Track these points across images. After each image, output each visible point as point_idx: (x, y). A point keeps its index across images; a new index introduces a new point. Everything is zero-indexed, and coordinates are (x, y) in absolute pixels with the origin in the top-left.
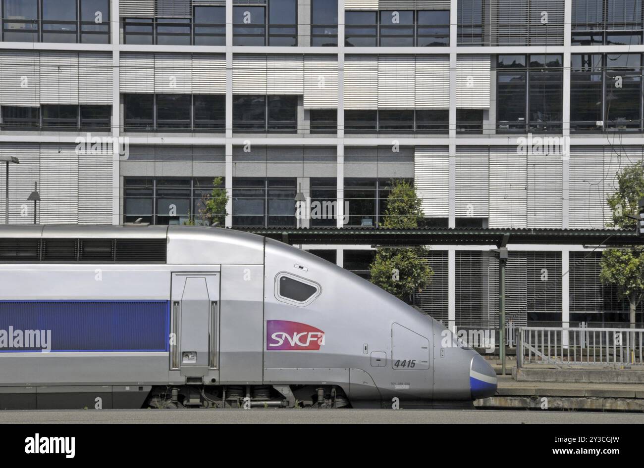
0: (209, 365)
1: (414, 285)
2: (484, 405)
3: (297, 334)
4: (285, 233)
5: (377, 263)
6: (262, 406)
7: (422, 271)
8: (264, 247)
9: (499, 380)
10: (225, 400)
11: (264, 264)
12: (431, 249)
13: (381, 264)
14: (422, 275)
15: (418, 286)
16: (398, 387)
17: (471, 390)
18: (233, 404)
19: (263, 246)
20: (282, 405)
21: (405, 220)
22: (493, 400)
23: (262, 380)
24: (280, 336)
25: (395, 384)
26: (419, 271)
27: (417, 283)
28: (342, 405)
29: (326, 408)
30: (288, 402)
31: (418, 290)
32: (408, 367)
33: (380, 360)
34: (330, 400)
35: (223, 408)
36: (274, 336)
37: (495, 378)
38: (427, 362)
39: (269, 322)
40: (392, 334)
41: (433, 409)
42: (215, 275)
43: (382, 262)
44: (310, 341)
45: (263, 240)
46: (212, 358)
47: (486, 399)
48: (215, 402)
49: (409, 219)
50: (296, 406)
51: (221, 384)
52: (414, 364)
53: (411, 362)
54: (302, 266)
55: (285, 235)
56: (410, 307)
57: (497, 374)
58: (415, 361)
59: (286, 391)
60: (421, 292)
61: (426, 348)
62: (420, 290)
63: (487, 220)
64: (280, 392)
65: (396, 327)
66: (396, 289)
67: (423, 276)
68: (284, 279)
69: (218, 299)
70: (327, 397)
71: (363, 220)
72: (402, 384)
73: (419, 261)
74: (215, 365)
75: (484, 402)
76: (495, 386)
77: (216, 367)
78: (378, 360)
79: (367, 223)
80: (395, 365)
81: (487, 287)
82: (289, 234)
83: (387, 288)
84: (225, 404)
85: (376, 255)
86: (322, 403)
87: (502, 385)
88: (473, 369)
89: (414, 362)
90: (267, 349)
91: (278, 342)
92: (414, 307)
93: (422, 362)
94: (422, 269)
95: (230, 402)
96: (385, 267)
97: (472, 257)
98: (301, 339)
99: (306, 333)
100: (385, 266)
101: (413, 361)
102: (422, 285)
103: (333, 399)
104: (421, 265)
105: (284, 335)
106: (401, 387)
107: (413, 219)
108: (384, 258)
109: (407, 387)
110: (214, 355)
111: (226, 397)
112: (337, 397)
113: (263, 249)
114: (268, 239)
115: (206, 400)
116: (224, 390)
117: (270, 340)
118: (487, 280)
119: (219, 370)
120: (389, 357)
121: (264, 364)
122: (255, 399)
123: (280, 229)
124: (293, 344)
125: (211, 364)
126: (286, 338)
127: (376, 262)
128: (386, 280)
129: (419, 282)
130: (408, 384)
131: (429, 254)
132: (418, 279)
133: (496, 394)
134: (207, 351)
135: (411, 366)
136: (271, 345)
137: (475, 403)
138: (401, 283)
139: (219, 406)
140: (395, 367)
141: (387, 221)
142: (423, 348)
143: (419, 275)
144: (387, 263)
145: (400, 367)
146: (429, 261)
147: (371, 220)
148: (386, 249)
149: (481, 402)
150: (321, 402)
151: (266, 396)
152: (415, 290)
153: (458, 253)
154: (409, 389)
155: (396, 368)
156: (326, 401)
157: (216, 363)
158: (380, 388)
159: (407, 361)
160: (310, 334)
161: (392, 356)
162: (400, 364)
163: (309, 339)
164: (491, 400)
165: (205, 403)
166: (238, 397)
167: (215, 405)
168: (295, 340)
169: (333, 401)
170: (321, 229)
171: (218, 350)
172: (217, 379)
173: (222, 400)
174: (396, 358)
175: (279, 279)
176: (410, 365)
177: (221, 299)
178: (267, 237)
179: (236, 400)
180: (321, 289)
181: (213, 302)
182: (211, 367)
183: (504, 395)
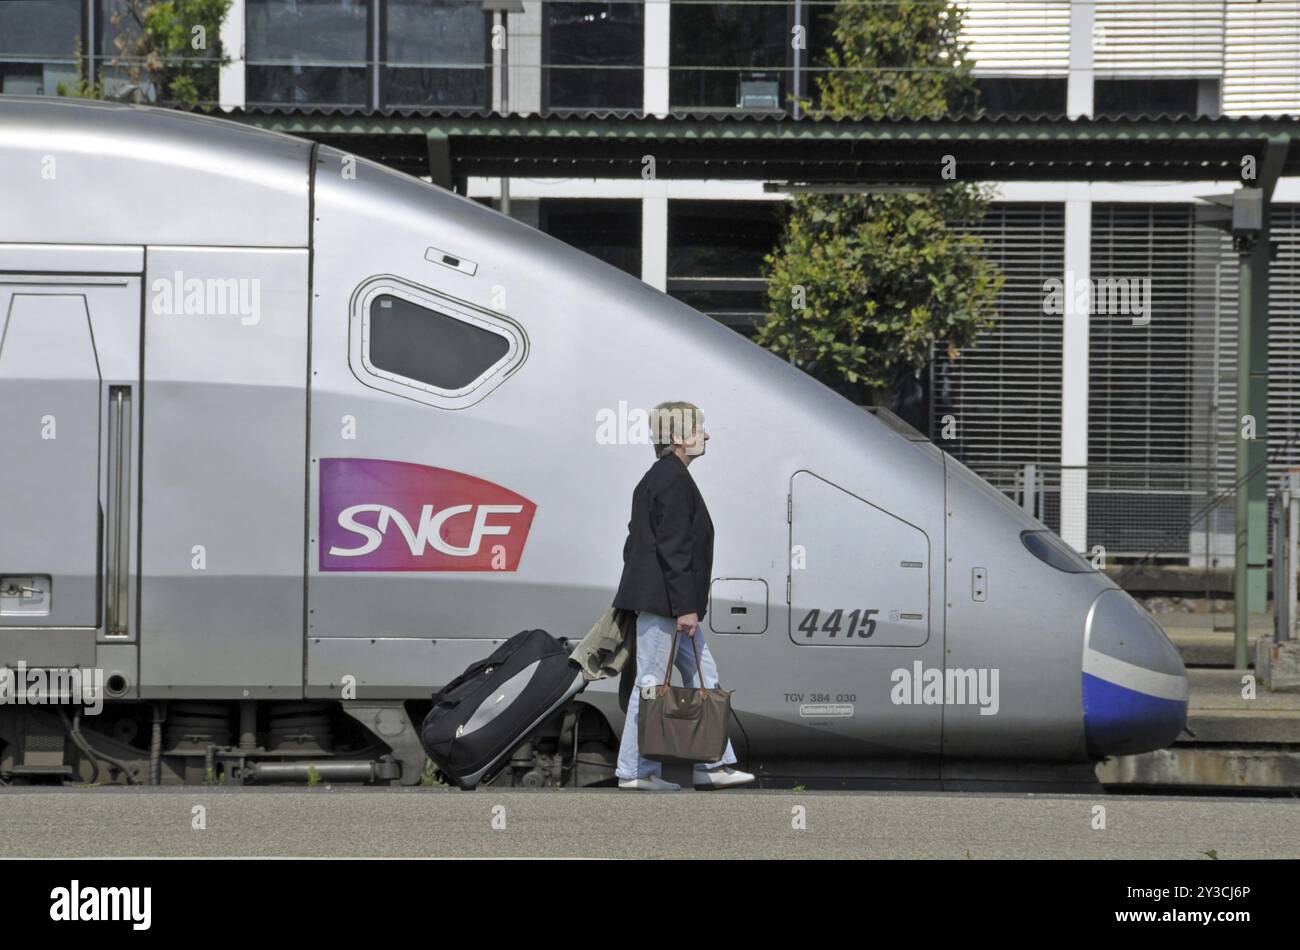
0: (98, 626)
1: (930, 335)
2: (1141, 781)
3: (434, 513)
4: (436, 133)
5: (794, 252)
6: (300, 780)
7: (961, 281)
8: (312, 184)
9: (1193, 685)
10: (162, 757)
11: (310, 247)
12: (998, 198)
13: (808, 253)
14: (962, 296)
15: (946, 337)
16: (811, 711)
17: (1086, 719)
18: (190, 771)
19: (306, 178)
20: (376, 778)
21: (905, 85)
22: (1176, 762)
23: (300, 684)
24: (370, 519)
25: (800, 698)
26: (951, 279)
27: (943, 324)
28: (601, 778)
29: (543, 785)
30: (399, 764)
31: (946, 354)
32: (850, 634)
33: (743, 610)
34: (558, 759)
35: (150, 784)
36: (345, 519)
37: (1179, 679)
38: (919, 617)
39: (327, 465)
40: (790, 513)
41: (943, 790)
42: (125, 285)
43: (810, 246)
44: (485, 537)
45: (306, 156)
46: (109, 598)
47: (1147, 755)
48: (121, 762)
49: (917, 82)
50: (427, 780)
51: (144, 696)
52: (873, 624)
53: (861, 616)
54: (453, 253)
55: (437, 142)
56: (861, 411)
57: (1189, 666)
58: (876, 612)
59: (391, 725)
60: (957, 361)
61: (919, 565)
62: (955, 353)
63: (1214, 85)
64: (370, 726)
65: (805, 485)
66: (862, 349)
67: (965, 301)
68: (387, 305)
69: (136, 377)
70: (544, 747)
71: (745, 86)
72: (827, 699)
73: (951, 241)
74: (122, 623)
75: (1142, 768)
76: (1180, 707)
77: (125, 632)
78: (735, 610)
79: (758, 98)
80: (802, 628)
81: (1212, 339)
82: (452, 139)
83: (828, 345)
84: (159, 772)
85: (788, 221)
86: (529, 769)
87: (1202, 706)
88: (1095, 644)
89: (871, 617)
90: (322, 568)
91: (362, 540)
92: (874, 412)
93: (903, 616)
94: (963, 272)
95: (180, 764)
96: (822, 268)
97: (1156, 226)
98: (446, 532)
99: (467, 508)
100: (822, 262)
101: (868, 612)
102: (961, 334)
103: (567, 751)
104: (958, 259)
105: (386, 513)
106: (822, 710)
107: (932, 84)
108: (818, 233)
109: (845, 710)
110: (120, 587)
111: (166, 744)
112: (583, 745)
113: (306, 188)
114: (325, 151)
115: (86, 757)
116: (156, 720)
117: (330, 532)
118: (1212, 315)
119: (137, 643)
120: (778, 600)
121: (309, 623)
122: (274, 753)
123: (416, 117)
124: (417, 550)
125: (107, 619)
126: (392, 524)
127: (788, 248)
128: (827, 312)
129: (950, 321)
130: (850, 698)
131: (987, 217)
132: (946, 311)
133: (1183, 737)
134: (93, 571)
135: (861, 634)
136: (335, 551)
137: (1105, 772)
138: (882, 328)
139: (135, 779)
140: (801, 636)
141: (831, 90)
142: (906, 564)
143: (950, 297)
144: (830, 250)
145: (820, 636)
146: (986, 241)
147: (774, 86)
148: (827, 197)
149: (1130, 768)
150: (521, 764)
151: (316, 740)
152: (937, 354)
153: (1102, 213)
154: (853, 718)
155: (807, 640)
156: (542, 761)
157: (127, 618)
158: (746, 714)
159: (846, 613)
160: (483, 511)
161: (789, 593)
162: (820, 624)
163: (480, 529)
164: (1168, 762)
165: (85, 767)
166: (211, 747)
167: (122, 777)
168: (427, 532)
169: (566, 761)
170: (574, 119)
171: (133, 571)
172: (130, 680)
173: (148, 757)
174: (803, 603)
175: (368, 304)
176: (858, 628)
177: (148, 377)
178: (322, 146)
179: (202, 758)
180: (526, 343)
181: (114, 389)
182: (108, 632)
183: (1217, 740)
